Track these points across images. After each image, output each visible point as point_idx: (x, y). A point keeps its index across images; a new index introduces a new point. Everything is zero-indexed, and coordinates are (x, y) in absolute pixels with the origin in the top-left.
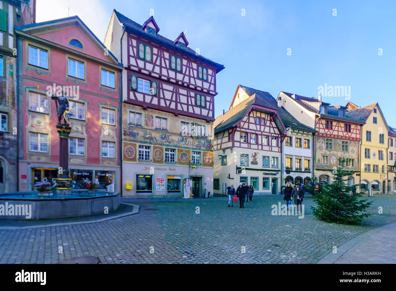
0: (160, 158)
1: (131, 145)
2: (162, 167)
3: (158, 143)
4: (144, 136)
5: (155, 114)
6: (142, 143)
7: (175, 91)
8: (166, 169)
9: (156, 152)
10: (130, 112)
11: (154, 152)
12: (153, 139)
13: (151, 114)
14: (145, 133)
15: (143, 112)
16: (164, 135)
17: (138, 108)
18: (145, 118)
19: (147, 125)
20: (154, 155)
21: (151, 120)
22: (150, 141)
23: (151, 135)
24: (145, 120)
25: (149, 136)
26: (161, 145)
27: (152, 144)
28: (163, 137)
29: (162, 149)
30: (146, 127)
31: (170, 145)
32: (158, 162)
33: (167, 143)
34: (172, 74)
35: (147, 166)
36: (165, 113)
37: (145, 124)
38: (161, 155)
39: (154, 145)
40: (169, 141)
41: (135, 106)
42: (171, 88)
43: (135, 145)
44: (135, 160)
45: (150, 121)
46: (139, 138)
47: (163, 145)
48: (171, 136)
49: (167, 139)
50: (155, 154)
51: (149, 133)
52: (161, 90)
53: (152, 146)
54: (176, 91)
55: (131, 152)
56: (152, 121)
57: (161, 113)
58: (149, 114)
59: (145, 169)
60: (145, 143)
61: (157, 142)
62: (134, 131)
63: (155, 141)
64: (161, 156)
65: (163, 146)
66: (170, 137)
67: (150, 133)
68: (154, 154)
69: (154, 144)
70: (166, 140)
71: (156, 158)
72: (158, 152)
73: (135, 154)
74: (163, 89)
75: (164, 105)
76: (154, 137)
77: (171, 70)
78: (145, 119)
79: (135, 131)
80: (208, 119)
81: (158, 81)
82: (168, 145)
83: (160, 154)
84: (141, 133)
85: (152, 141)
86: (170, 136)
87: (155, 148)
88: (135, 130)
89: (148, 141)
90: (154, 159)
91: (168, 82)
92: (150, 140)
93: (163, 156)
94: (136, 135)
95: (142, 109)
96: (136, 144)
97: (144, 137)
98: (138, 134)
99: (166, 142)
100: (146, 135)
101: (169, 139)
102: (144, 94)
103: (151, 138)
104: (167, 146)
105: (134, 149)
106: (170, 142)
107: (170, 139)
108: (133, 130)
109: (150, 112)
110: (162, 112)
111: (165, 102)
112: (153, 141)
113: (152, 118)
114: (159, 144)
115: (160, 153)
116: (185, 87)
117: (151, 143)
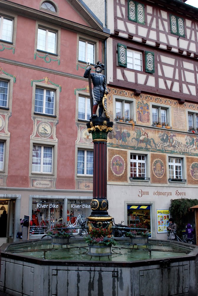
0: (162, 175)
1: (119, 154)
2: (165, 190)
3: (158, 148)
4: (137, 137)
5: (152, 101)
6: (134, 149)
7: (177, 65)
8: (171, 194)
9: (155, 164)
10: (117, 100)
11: (153, 165)
12: (150, 142)
13: (145, 102)
14: (139, 134)
15: (134, 100)
16: (166, 136)
17: (127, 93)
18: (138, 108)
19: (140, 120)
20: (153, 170)
21: (147, 111)
23: (148, 137)
24: (138, 111)
25: (144, 137)
26: (163, 152)
27: (149, 151)
28: (165, 138)
29: (163, 158)
30: (140, 123)
31: (175, 151)
32: (159, 181)
33: (171, 149)
35: (144, 189)
36: (166, 99)
37: (139, 118)
38: (163, 169)
39: (152, 153)
40: (173, 144)
41: (124, 90)
42: (171, 61)
43: (125, 153)
44: (126, 180)
45: (144, 114)
46: (131, 141)
47: (165, 153)
48: (175, 136)
49: (170, 142)
50: (155, 167)
51: (144, 134)
52: (159, 65)
53: (149, 154)
54: (179, 65)
55: (120, 165)
56: (148, 112)
57: (159, 100)
58: (142, 101)
59: (140, 195)
60: (139, 149)
61: (156, 147)
62: (123, 131)
63: (154, 145)
64: (163, 171)
65: (165, 154)
66: (174, 138)
67: (145, 133)
68: (153, 168)
69: (152, 151)
70: (168, 143)
71: (156, 174)
72: (159, 164)
73: (125, 169)
74: (161, 64)
75: (164, 88)
76: (152, 139)
77: (171, 35)
78: (138, 110)
79: (125, 130)
81: (154, 52)
82: (172, 152)
83: (161, 167)
84: (133, 134)
85: (149, 147)
86: (174, 136)
87: (153, 157)
88: (124, 129)
89: (143, 145)
90: (153, 176)
91: (168, 52)
92: (146, 145)
93: (166, 171)
94: (125, 137)
95: (133, 95)
96: (126, 151)
97: (137, 139)
98: (129, 135)
99: (168, 146)
100: (140, 136)
102: (136, 72)
103: (147, 141)
104: (171, 153)
105: (123, 159)
106: (174, 147)
107: (174, 141)
108: (121, 129)
109: (143, 99)
110: (161, 98)
111: (165, 83)
112: (150, 145)
113: (148, 108)
114: (159, 150)
117: (147, 150)
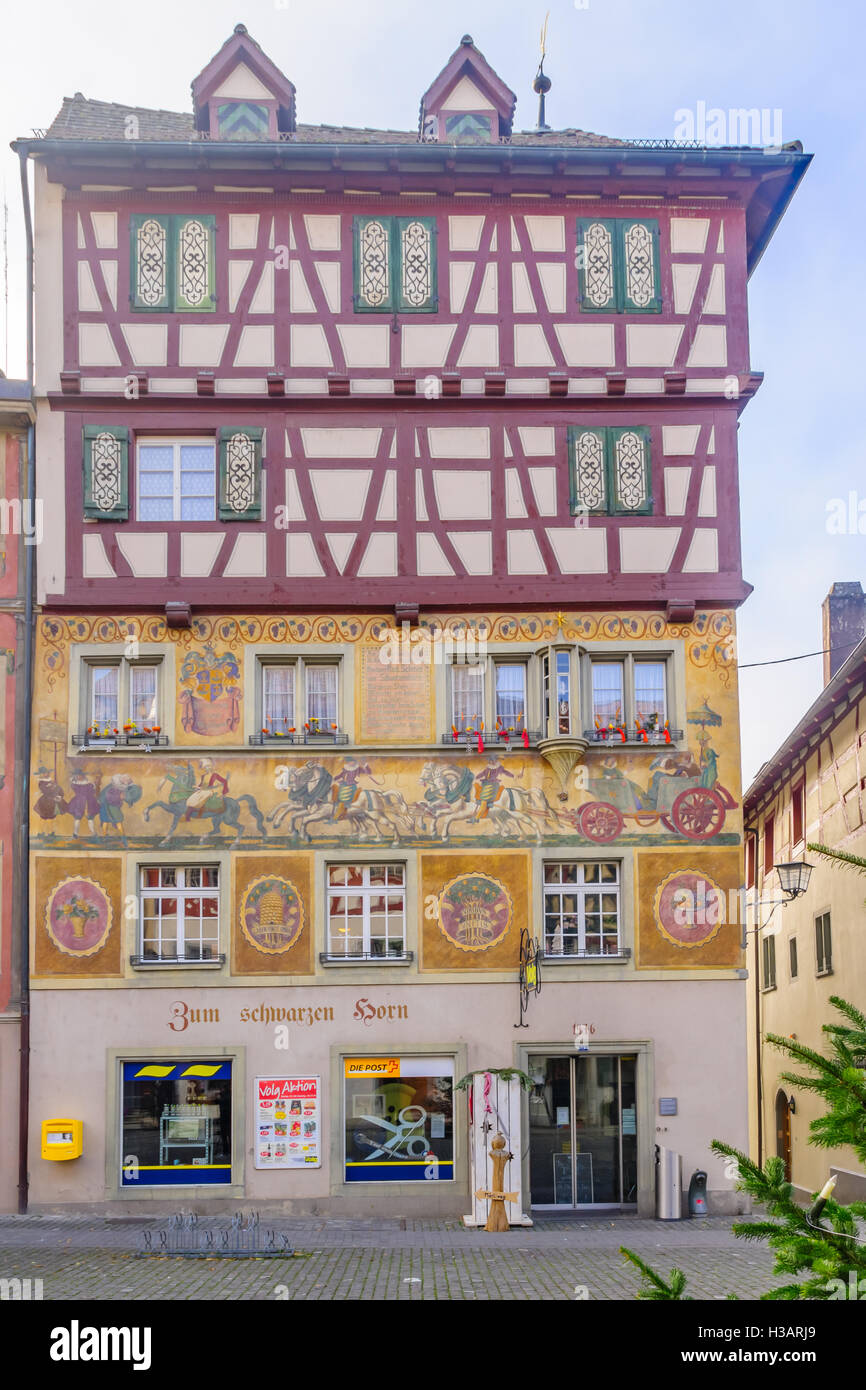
0: (289, 939)
1: (82, 872)
2: (299, 1000)
3: (271, 833)
4: (176, 798)
5: (253, 639)
6: (157, 848)
7: (393, 454)
8: (329, 1013)
9: (254, 899)
10: (92, 662)
11: (244, 901)
12: (236, 811)
13: (221, 648)
14: (183, 784)
15: (169, 647)
16: (317, 775)
17: (137, 626)
18: (185, 680)
19: (195, 728)
20: (243, 922)
21: (228, 684)
22: (217, 829)
23: (226, 790)
24: (184, 693)
25: (206, 793)
26: (294, 844)
27: (228, 847)
28: (311, 786)
29: (299, 874)
30: (192, 740)
31: (363, 836)
32: (274, 965)
33: (344, 827)
34: (366, 345)
35: (199, 1001)
36: (324, 620)
37: (185, 721)
38: (296, 917)
39: (243, 854)
40: (351, 810)
41: (117, 618)
42: (363, 440)
43: (114, 867)
44: (114, 968)
45: (213, 698)
46: (140, 819)
47: (310, 846)
48: (369, 771)
49: (336, 801)
50: (252, 911)
51: (207, 779)
52: (290, 475)
53: (228, 860)
54: (405, 449)
55: (87, 914)
56: (232, 690)
57: (294, 628)
58: (208, 649)
59: (179, 1023)
60: (175, 844)
61: (263, 830)
62: (106, 781)
63: (253, 823)
64: (292, 922)
65: (305, 853)
66: (363, 781)
67: (216, 777)
68: (243, 915)
69: (240, 848)
70: (328, 807)
71: (260, 939)
72: (274, 898)
73: (109, 926)
74: (304, 465)
75: (316, 570)
76: (247, 797)
77: (356, 322)
78: (183, 688)
79: (117, 779)
80: (677, 599)
81: (264, 424)
82: (342, 842)
83: (286, 909)
84: (155, 784)
85: (227, 830)
86: (360, 771)
87: (246, 870)
88: (112, 772)
89: (201, 827)
90: (242, 945)
91: (339, 404)
92: (217, 824)
93: (307, 925)
94: (118, 803)
95: (162, 630)
96: (118, 861)
97: (172, 808)
98: (134, 793)
99: (328, 817)
100: (190, 792)
101: (354, 796)
102: (174, 530)
103: (222, 810)
104: (337, 847)
105: (103, 891)
106: (359, 818)
107: (363, 796)
108: (99, 775)
109: (215, 637)
110: (300, 619)
111: (322, 549)
112: (234, 823)
113: (234, 672)
114: (280, 842)
115: (289, 901)
116: (473, 403)
117: (218, 842)
